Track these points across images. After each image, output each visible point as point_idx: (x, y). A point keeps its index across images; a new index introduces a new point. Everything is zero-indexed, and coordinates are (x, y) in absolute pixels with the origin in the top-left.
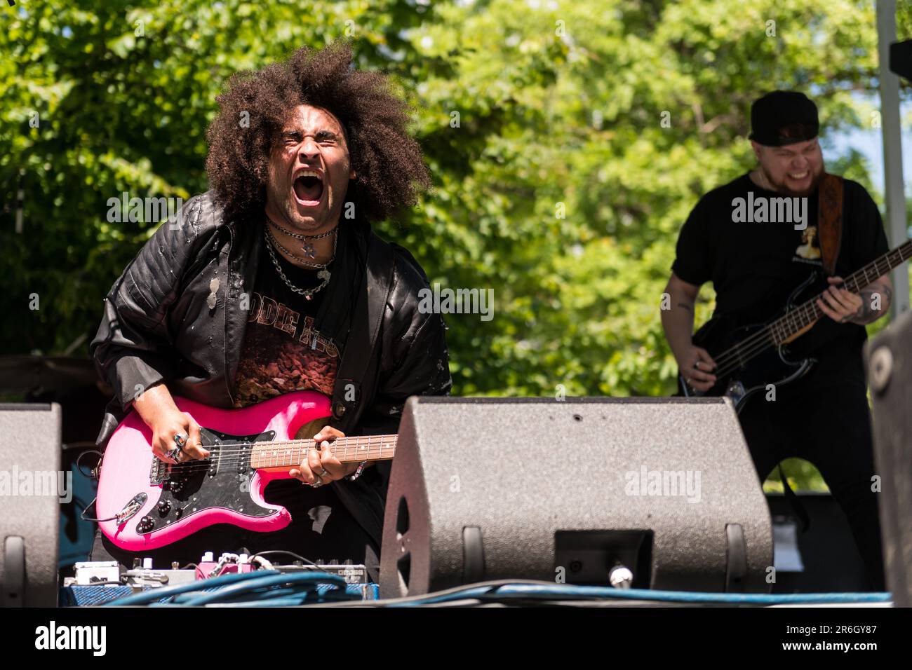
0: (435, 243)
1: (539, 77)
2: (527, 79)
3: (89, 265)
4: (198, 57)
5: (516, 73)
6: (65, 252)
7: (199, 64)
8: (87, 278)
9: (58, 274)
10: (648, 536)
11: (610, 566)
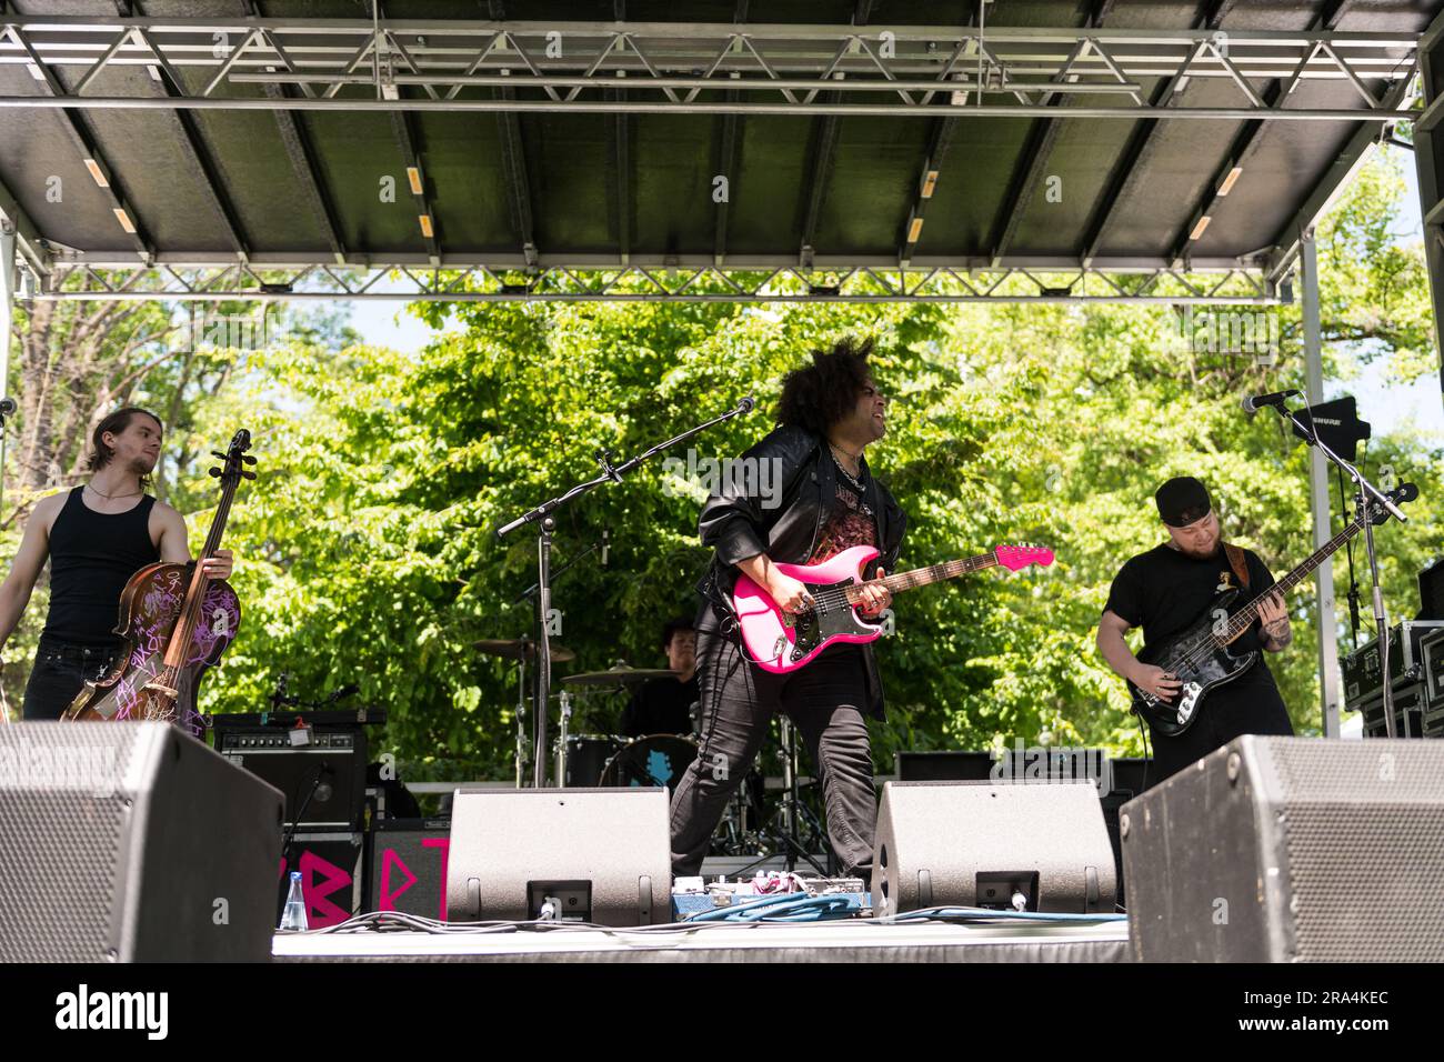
0: (940, 532)
1: (1023, 395)
2: (1011, 395)
3: (650, 568)
4: (737, 383)
5: (1003, 392)
6: (632, 551)
7: (738, 388)
8: (647, 581)
9: (625, 576)
10: (1035, 875)
11: (1013, 893)
